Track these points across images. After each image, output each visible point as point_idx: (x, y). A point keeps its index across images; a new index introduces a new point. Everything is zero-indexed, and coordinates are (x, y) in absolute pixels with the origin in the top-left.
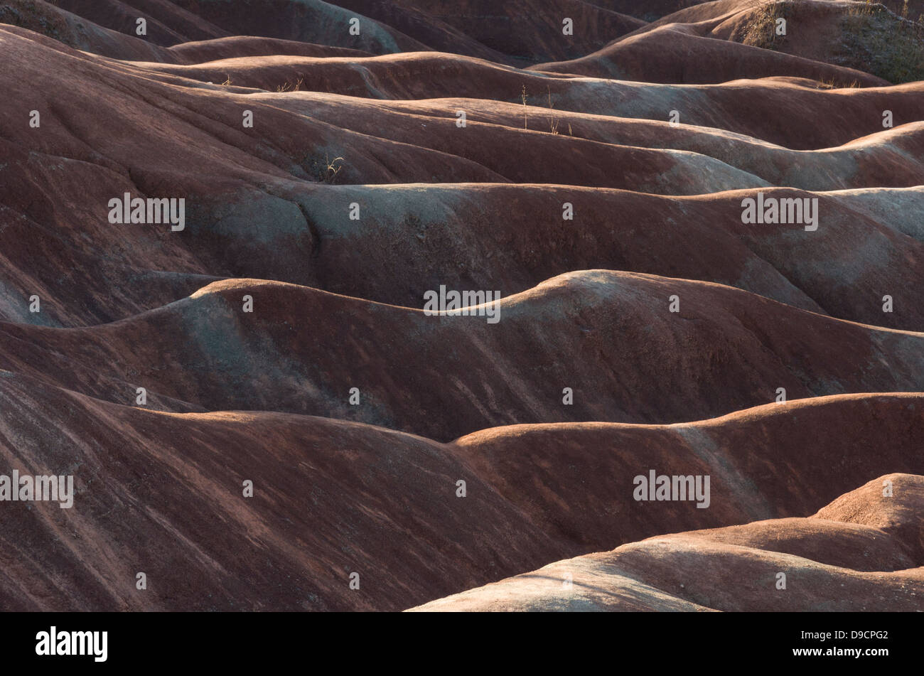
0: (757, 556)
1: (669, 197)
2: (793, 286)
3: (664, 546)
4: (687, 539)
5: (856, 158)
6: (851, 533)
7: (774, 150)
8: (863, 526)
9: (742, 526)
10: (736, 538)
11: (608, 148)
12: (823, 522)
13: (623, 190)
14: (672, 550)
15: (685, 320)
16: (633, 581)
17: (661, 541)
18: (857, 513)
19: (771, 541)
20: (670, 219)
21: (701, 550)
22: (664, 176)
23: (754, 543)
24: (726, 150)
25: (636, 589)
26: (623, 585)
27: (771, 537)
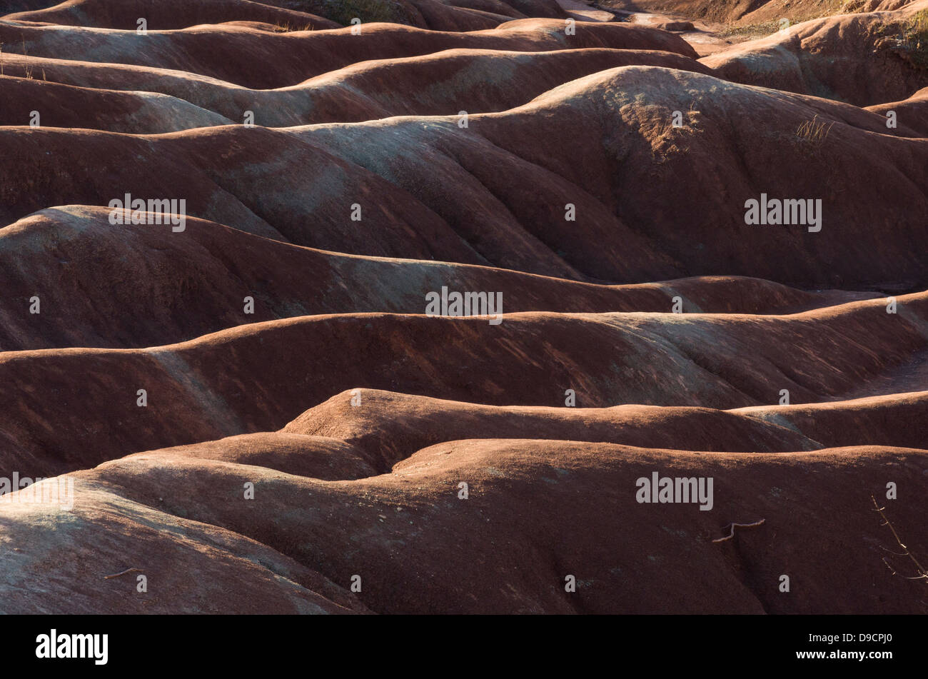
0: (230, 469)
1: (138, 135)
2: (256, 216)
3: (142, 462)
4: (164, 456)
5: (311, 95)
6: (317, 444)
7: (235, 90)
8: (327, 438)
9: (215, 442)
10: (210, 452)
11: (80, 92)
12: (291, 436)
13: (94, 130)
14: (151, 466)
15: (156, 251)
16: (115, 496)
17: (140, 457)
18: (322, 426)
19: (243, 455)
20: (140, 157)
21: (177, 465)
22: (133, 116)
23: (226, 457)
24: (191, 91)
25: (117, 503)
26: (105, 500)
27: (243, 451)
